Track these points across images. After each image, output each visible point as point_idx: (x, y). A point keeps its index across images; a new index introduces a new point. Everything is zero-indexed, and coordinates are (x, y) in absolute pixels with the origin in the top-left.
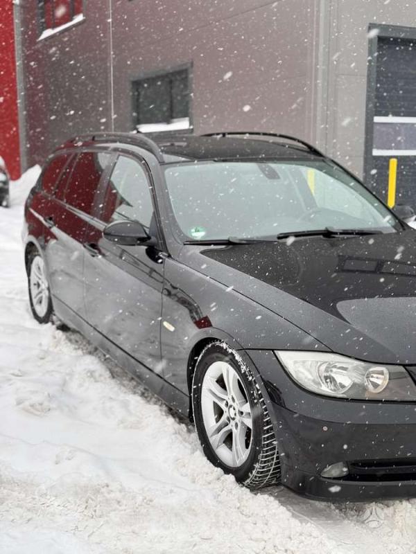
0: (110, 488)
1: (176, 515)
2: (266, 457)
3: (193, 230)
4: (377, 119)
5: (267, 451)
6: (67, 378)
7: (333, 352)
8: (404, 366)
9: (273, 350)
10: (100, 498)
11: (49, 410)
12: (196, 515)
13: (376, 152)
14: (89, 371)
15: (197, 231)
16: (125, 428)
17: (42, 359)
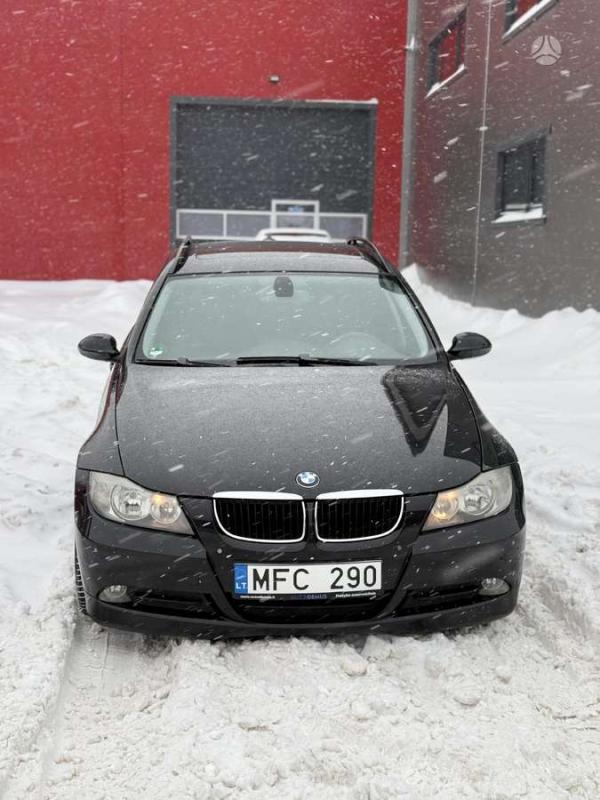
3: (154, 349)
8: (178, 496)
15: (157, 349)
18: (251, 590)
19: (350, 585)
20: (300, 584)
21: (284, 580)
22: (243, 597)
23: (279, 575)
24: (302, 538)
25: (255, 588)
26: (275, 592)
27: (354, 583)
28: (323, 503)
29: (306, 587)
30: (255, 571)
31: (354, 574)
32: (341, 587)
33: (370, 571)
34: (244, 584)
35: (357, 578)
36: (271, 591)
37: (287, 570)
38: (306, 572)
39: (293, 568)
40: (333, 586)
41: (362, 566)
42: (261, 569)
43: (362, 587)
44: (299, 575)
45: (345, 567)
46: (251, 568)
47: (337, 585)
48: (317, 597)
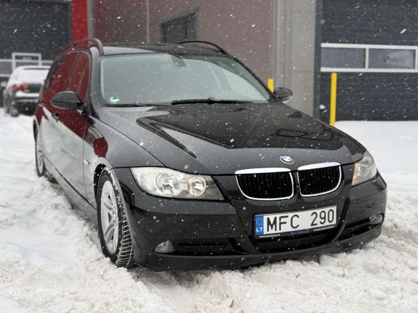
0: (20, 263)
1: (58, 279)
2: (125, 242)
3: (112, 98)
4: (324, 45)
5: (125, 238)
6: (38, 208)
7: (166, 167)
8: (212, 176)
9: (130, 168)
10: (12, 270)
11: (12, 224)
12: (71, 280)
13: (323, 70)
14: (54, 204)
15: (114, 98)
16: (58, 235)
17: (28, 197)
18: (265, 232)
19: (321, 223)
20: (294, 225)
21: (285, 223)
22: (260, 237)
23: (283, 220)
24: (292, 196)
25: (268, 230)
26: (280, 232)
27: (323, 221)
28: (302, 172)
29: (298, 226)
30: (268, 219)
31: (323, 215)
32: (316, 224)
33: (331, 213)
34: (261, 228)
35: (324, 218)
36: (278, 231)
37: (287, 217)
38: (298, 217)
39: (290, 215)
40: (312, 224)
41: (327, 210)
42: (272, 217)
43: (327, 223)
44: (294, 218)
45: (318, 211)
46: (265, 217)
47: (315, 223)
48: (304, 232)
